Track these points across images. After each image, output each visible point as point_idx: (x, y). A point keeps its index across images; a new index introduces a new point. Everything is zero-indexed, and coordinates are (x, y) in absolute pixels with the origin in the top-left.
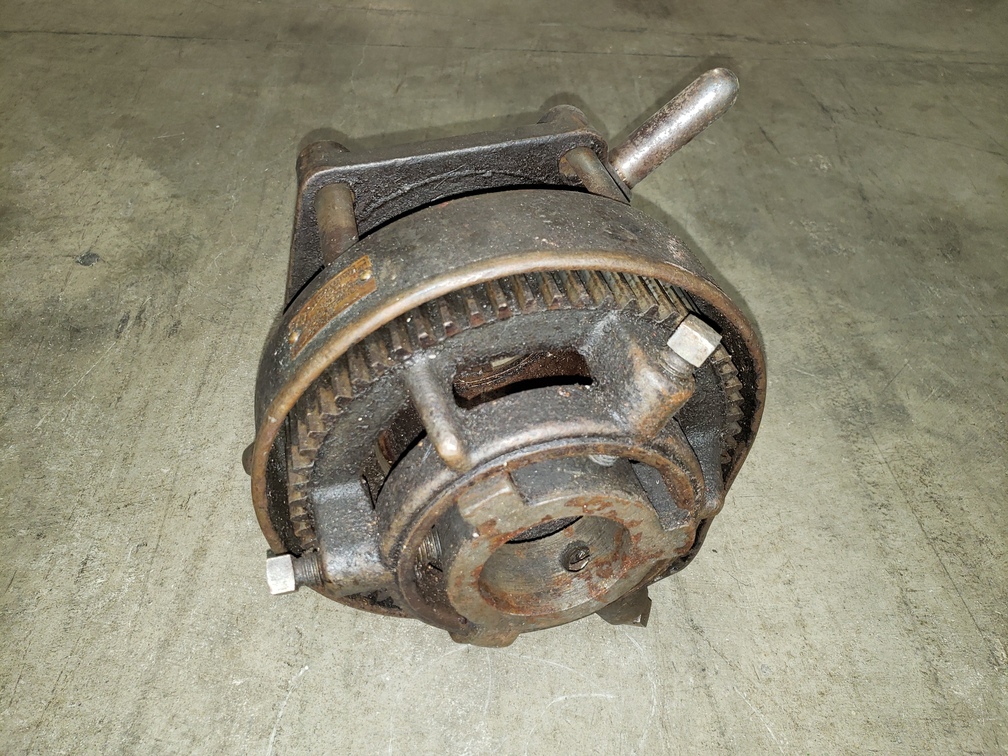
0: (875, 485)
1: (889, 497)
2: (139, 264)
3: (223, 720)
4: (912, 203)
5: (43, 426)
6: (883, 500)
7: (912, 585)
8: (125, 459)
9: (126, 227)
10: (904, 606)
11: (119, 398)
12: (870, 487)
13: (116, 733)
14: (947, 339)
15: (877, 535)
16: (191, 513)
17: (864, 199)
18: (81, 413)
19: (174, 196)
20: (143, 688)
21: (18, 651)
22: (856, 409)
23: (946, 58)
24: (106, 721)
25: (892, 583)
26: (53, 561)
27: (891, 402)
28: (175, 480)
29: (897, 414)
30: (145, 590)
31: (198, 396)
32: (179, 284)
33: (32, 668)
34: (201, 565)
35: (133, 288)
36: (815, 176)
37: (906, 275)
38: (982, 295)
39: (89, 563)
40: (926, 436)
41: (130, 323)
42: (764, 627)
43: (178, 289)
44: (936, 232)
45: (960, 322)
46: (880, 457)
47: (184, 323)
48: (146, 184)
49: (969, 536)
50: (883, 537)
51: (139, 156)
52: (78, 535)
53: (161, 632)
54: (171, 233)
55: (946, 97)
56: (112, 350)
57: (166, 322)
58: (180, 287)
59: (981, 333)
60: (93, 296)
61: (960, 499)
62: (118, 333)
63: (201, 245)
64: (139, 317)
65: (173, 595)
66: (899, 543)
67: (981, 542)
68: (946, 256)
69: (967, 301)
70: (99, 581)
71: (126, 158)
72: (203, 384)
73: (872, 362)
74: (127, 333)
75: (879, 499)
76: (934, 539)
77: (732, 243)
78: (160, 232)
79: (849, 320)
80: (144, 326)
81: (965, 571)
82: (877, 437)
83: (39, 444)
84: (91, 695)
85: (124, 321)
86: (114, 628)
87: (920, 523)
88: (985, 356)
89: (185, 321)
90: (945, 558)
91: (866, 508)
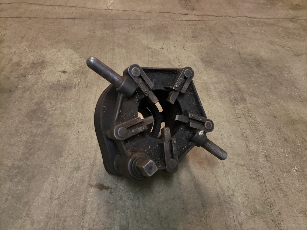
0: (238, 114)
1: (241, 116)
2: (76, 73)
4: (251, 55)
5: (63, 106)
7: (244, 131)
8: (82, 112)
10: (242, 135)
11: (78, 101)
14: (256, 85)
15: (238, 123)
17: (240, 55)
18: (71, 104)
21: (70, 146)
22: (235, 99)
23: (262, 20)
25: (240, 131)
26: (72, 131)
27: (243, 98)
29: (244, 100)
33: (73, 149)
35: (76, 78)
36: (229, 49)
37: (248, 72)
38: (264, 76)
39: (79, 131)
40: (250, 104)
41: (77, 85)
42: (215, 139)
44: (256, 62)
45: (259, 81)
46: (240, 109)
49: (256, 123)
50: (239, 123)
52: (76, 126)
55: (261, 30)
56: (74, 91)
57: (85, 85)
58: (86, 78)
59: (263, 84)
61: (255, 116)
62: (75, 88)
64: (78, 84)
66: (242, 124)
67: (259, 123)
68: (257, 67)
69: (261, 77)
71: (67, 49)
73: (239, 90)
74: (77, 88)
75: (239, 116)
76: (249, 123)
79: (235, 81)
80: (80, 86)
81: (255, 129)
82: (239, 105)
83: (63, 110)
85: (75, 85)
86: (87, 142)
87: (247, 121)
88: (264, 88)
89: (89, 85)
90: (251, 126)
91: (236, 118)
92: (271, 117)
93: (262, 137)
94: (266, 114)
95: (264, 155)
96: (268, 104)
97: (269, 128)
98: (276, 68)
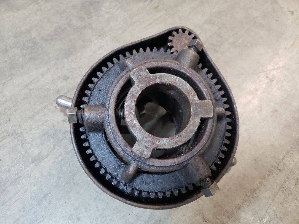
0: (284, 164)
1: (284, 169)
6: (281, 168)
7: (261, 189)
10: (253, 191)
12: (282, 163)
25: (257, 185)
46: (296, 160)
49: (295, 195)
50: (269, 175)
76: (284, 188)
81: (282, 200)
87: (285, 182)
90: (280, 193)
91: (274, 166)
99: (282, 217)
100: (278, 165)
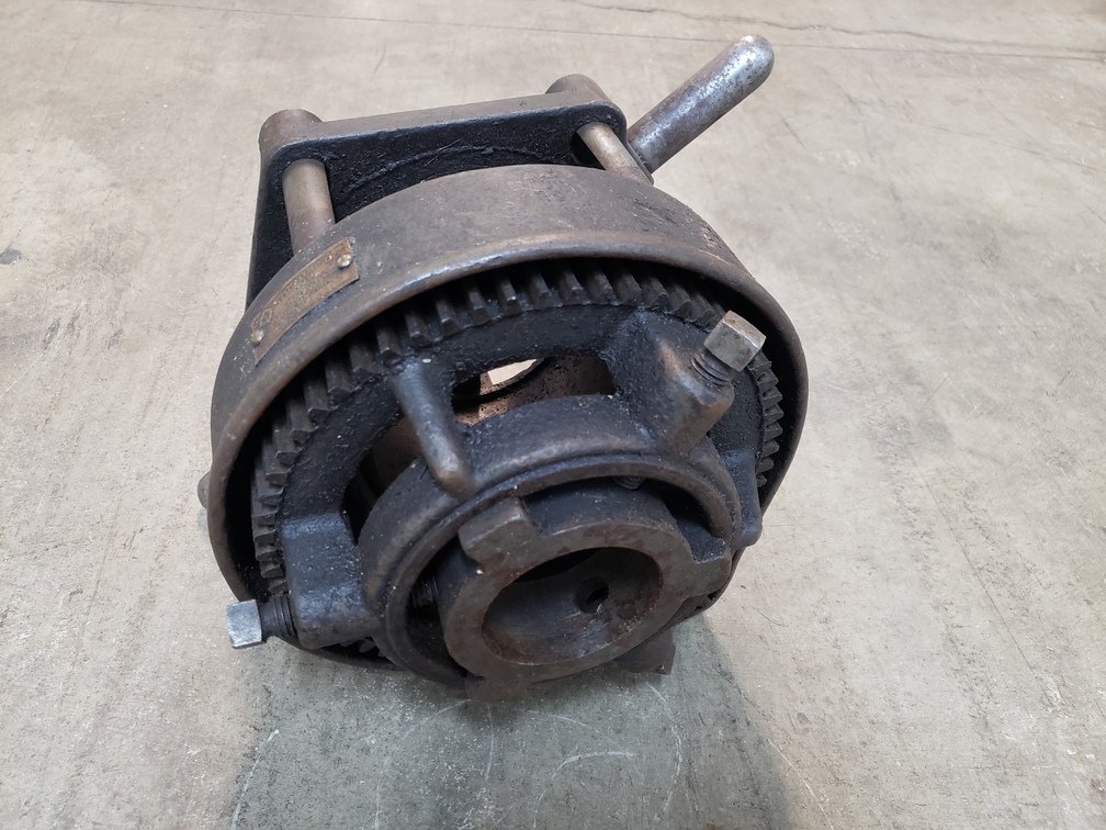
0: (916, 511)
1: (931, 524)
2: (72, 264)
3: (176, 798)
4: (947, 204)
6: (924, 527)
7: (956, 621)
8: (54, 491)
9: (55, 220)
10: (949, 644)
11: (47, 420)
12: (911, 514)
13: (46, 816)
14: (988, 351)
15: (920, 566)
16: (137, 553)
17: (896, 198)
19: (114, 185)
20: (78, 762)
22: (894, 428)
23: (978, 49)
24: (32, 802)
25: (937, 619)
27: (931, 420)
28: (116, 516)
30: (79, 646)
31: (144, 417)
32: (121, 286)
34: (148, 614)
35: (64, 290)
36: (843, 173)
37: (944, 282)
38: (1022, 305)
39: (10, 615)
40: (969, 457)
41: (61, 331)
42: (800, 671)
43: (119, 292)
44: (973, 236)
45: (1000, 333)
46: (921, 481)
47: (127, 331)
48: (78, 170)
49: (1016, 565)
50: (926, 569)
51: (70, 137)
53: (100, 695)
54: (110, 228)
55: (979, 91)
56: (38, 363)
57: (105, 330)
58: (121, 291)
59: (1023, 345)
60: (15, 300)
61: (1006, 525)
62: (46, 342)
63: (147, 242)
64: (71, 325)
65: (114, 651)
66: (943, 574)
67: (1029, 571)
68: (983, 262)
69: (1007, 311)
70: (23, 636)
71: (54, 139)
72: (150, 402)
73: (909, 376)
74: (57, 344)
75: (921, 526)
76: (980, 569)
77: (755, 245)
78: (96, 226)
79: (884, 331)
80: (78, 335)
81: (1013, 603)
82: (917, 459)
84: (14, 772)
85: (53, 330)
86: (41, 691)
87: (965, 553)
88: (1028, 369)
89: (128, 329)
90: (992, 590)
91: (908, 536)
92: (1088, 534)
93: (1060, 657)
94: (1058, 516)
95: (1084, 779)
96: (1064, 459)
97: (1089, 603)
98: (1073, 269)
99: (1064, 643)
100: (910, 524)
